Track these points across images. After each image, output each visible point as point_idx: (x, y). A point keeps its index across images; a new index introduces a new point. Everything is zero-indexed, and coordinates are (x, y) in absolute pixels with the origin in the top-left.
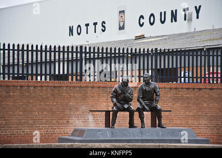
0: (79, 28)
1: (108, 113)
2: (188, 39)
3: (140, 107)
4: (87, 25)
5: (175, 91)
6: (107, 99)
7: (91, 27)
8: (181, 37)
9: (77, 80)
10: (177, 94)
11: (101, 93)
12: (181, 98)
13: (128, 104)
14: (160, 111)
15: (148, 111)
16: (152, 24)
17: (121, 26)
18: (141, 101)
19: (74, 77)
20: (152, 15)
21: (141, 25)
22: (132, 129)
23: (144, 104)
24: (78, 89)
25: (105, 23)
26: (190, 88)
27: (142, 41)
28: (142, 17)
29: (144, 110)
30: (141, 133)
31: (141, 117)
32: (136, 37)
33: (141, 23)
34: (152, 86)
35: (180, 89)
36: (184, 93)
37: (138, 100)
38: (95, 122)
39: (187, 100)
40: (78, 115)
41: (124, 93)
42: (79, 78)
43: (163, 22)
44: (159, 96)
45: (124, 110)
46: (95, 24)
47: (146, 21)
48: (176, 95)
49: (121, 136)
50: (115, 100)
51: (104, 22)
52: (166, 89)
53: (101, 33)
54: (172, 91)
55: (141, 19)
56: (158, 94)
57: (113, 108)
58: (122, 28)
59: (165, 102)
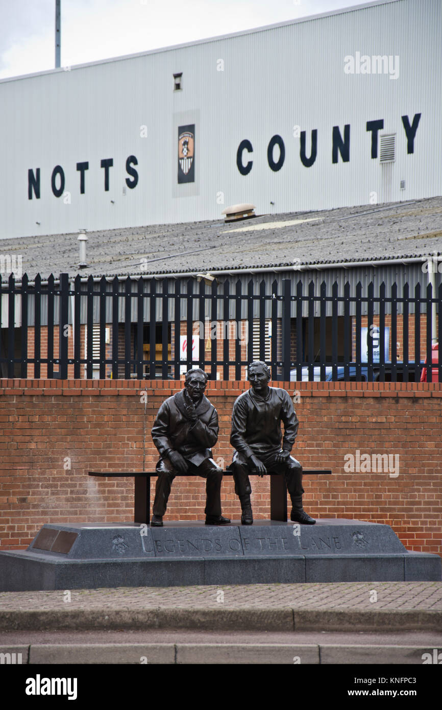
0: (58, 176)
1: (142, 480)
2: (379, 229)
3: (240, 462)
4: (82, 167)
5: (342, 406)
6: (141, 432)
7: (95, 174)
8: (362, 220)
9: (50, 374)
10: (346, 414)
11: (125, 412)
12: (358, 425)
13: (203, 453)
14: (298, 473)
15: (261, 474)
16: (276, 167)
17: (186, 171)
18: (242, 443)
19: (44, 367)
20: (277, 140)
21: (245, 170)
22: (215, 528)
23: (249, 453)
24: (53, 400)
25: (136, 163)
26: (385, 398)
27: (245, 229)
28: (246, 145)
29: (251, 469)
30: (243, 541)
31: (243, 492)
32: (228, 215)
33: (245, 164)
34: (275, 400)
35: (357, 401)
36: (368, 413)
37: (234, 442)
38: (106, 499)
39: (377, 432)
40: (54, 479)
41: (193, 422)
42: (56, 368)
43: (308, 162)
44: (293, 428)
45: (192, 471)
46: (107, 164)
47: (258, 157)
48: (343, 419)
49: (184, 552)
50: (163, 442)
51: (132, 159)
52: (316, 401)
53: (124, 191)
54: (333, 407)
55: (245, 151)
56: (292, 422)
57: (158, 465)
58: (186, 177)
59: (313, 439)
